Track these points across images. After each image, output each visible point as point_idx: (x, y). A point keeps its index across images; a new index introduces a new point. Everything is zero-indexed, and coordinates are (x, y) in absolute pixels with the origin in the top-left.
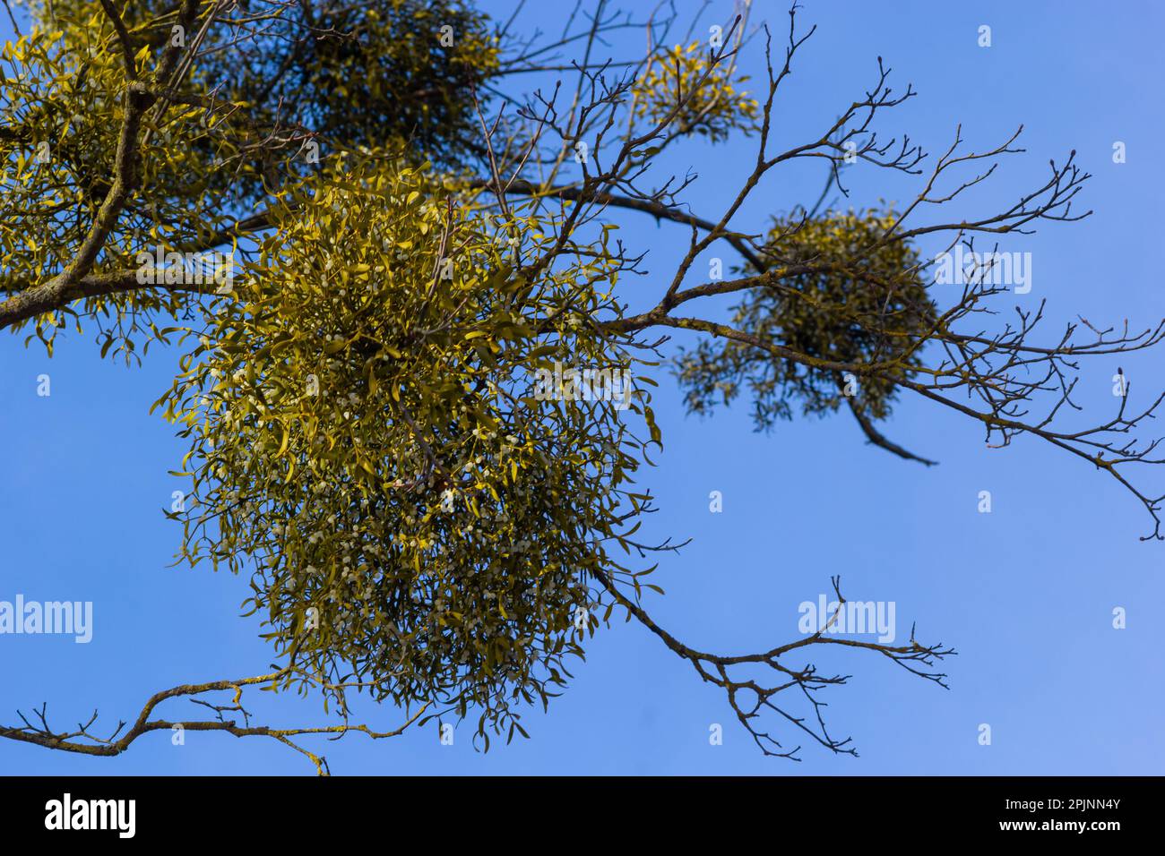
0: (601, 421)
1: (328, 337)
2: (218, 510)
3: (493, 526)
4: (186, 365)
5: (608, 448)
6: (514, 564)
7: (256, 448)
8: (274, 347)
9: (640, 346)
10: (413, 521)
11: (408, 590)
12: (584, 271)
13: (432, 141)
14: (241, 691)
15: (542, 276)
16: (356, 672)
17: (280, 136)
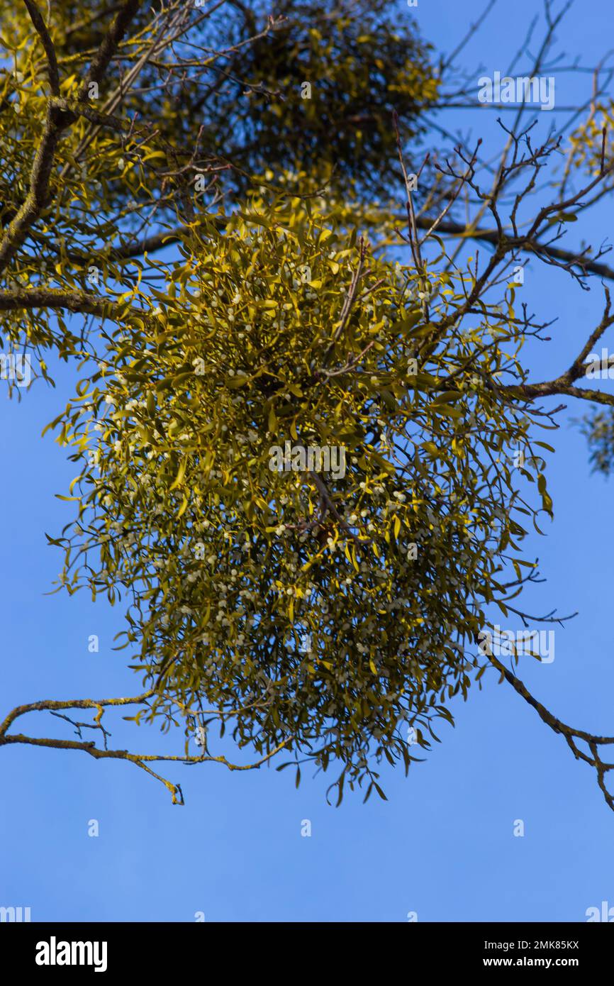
0: (494, 483)
1: (231, 372)
2: (100, 540)
3: (374, 580)
4: (82, 391)
5: (498, 512)
6: (390, 621)
7: (143, 480)
8: (175, 378)
9: (536, 412)
10: (293, 569)
11: (282, 637)
12: (490, 330)
13: (362, 167)
14: (103, 711)
15: (449, 333)
16: (222, 715)
17: (198, 165)
